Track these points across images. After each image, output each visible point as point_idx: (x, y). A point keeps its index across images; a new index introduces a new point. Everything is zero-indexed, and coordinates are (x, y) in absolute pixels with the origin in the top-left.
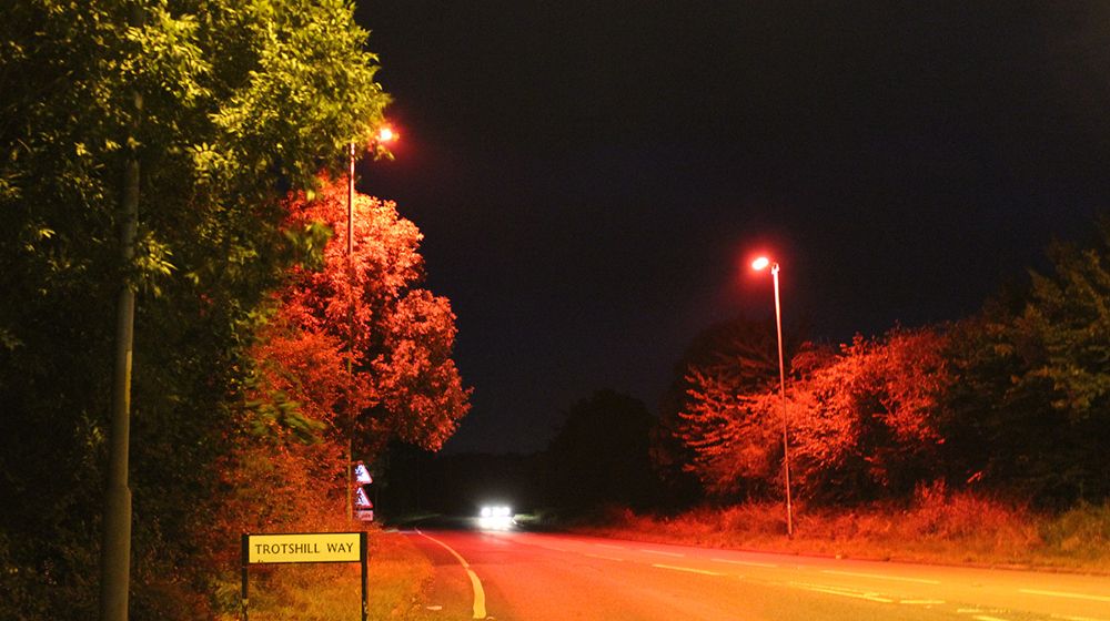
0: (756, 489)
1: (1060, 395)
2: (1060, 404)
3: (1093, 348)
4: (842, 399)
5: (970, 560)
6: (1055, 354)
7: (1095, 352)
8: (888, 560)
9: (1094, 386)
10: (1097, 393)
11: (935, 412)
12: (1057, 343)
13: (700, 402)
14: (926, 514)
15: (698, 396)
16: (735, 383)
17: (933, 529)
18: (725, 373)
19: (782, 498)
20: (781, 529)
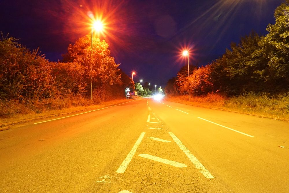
0: (186, 93)
1: (229, 73)
2: (228, 75)
3: (236, 63)
4: (198, 77)
5: (210, 107)
6: (229, 65)
7: (237, 64)
8: (198, 106)
9: (236, 72)
10: (236, 73)
11: (209, 78)
12: (229, 63)
13: (179, 78)
14: (208, 98)
15: (179, 77)
16: (185, 75)
17: (208, 101)
18: (184, 73)
19: (188, 94)
20: (188, 100)
